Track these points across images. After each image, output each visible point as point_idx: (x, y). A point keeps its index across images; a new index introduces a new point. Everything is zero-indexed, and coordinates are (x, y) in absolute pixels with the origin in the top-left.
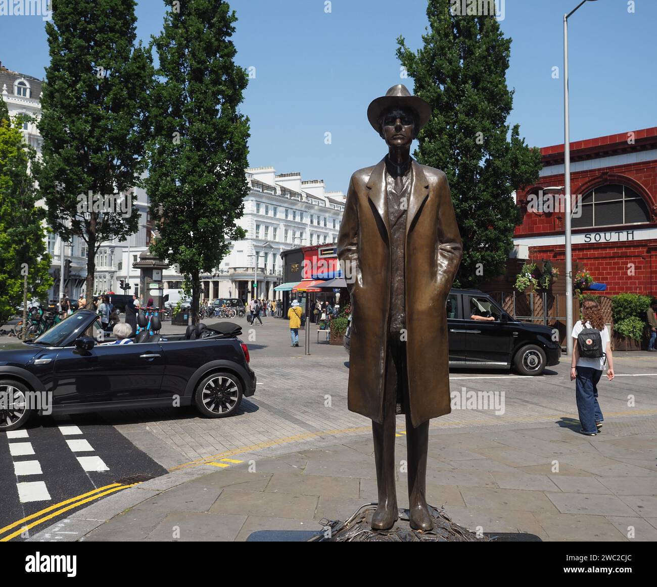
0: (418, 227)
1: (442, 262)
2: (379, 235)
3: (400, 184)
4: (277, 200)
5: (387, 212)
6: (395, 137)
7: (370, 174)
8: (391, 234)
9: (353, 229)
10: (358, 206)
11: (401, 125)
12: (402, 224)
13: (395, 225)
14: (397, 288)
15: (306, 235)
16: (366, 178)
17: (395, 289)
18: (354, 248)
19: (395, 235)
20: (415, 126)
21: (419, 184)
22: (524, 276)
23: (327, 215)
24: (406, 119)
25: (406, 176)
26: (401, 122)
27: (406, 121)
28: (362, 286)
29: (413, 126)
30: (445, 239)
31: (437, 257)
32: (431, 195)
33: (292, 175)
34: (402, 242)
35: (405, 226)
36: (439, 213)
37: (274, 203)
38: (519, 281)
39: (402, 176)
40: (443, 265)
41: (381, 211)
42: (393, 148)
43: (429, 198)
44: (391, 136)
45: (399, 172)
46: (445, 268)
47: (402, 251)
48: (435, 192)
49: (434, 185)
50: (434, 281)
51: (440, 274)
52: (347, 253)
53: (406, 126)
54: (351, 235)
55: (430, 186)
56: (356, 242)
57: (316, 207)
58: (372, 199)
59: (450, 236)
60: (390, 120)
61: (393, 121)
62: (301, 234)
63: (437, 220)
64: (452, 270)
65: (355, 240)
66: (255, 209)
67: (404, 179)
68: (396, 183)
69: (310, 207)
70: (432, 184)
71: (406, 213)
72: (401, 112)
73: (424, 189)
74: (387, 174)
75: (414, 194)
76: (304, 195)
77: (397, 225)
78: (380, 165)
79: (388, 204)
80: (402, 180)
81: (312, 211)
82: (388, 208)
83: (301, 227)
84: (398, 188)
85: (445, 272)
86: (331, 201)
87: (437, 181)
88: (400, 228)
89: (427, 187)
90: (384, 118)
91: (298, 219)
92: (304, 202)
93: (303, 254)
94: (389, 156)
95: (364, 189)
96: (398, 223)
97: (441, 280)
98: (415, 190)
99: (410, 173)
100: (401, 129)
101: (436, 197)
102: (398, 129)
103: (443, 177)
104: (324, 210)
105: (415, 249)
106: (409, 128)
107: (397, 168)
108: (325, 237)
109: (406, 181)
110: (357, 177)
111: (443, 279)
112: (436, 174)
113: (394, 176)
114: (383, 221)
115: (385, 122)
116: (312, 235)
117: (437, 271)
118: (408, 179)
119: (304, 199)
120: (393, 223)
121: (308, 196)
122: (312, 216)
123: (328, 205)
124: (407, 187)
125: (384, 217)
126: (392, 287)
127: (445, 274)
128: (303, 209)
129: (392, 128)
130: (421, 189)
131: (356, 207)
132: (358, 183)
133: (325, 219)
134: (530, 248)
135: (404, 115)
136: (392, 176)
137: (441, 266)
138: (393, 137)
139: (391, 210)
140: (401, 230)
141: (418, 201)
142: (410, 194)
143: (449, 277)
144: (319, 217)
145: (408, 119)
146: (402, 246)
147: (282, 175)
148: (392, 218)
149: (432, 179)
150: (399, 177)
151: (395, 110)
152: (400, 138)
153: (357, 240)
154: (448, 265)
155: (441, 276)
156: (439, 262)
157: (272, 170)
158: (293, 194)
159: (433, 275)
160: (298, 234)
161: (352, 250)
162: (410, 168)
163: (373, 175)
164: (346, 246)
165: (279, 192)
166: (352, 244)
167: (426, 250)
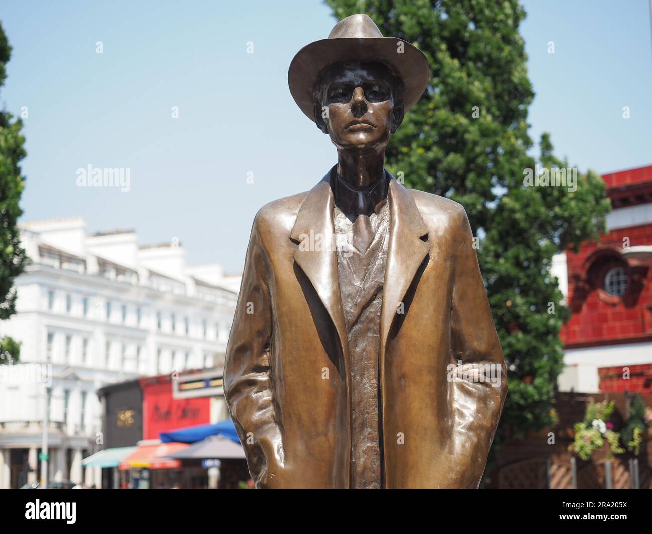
0: (407, 326)
1: (463, 406)
2: (320, 346)
3: (364, 232)
4: (87, 283)
5: (338, 295)
6: (351, 127)
7: (297, 211)
8: (347, 344)
9: (260, 333)
10: (271, 283)
11: (366, 102)
12: (371, 320)
13: (355, 323)
14: (365, 469)
15: (149, 351)
16: (287, 221)
17: (359, 469)
18: (263, 377)
19: (356, 346)
20: (396, 105)
21: (406, 231)
22: (590, 426)
23: (190, 311)
24: (376, 89)
25: (377, 213)
26: (364, 94)
27: (375, 93)
28: (282, 465)
29: (391, 105)
30: (468, 353)
31: (452, 395)
32: (434, 255)
33: (118, 232)
34: (372, 362)
35: (380, 325)
36: (454, 295)
37: (85, 288)
38: (582, 437)
39: (369, 211)
40: (465, 411)
41: (325, 292)
42: (348, 152)
43: (431, 263)
44: (343, 125)
45: (361, 203)
46: (472, 419)
47: (375, 382)
48: (444, 248)
49: (441, 233)
50: (447, 450)
51: (460, 433)
52: (247, 389)
53: (376, 104)
54: (256, 347)
55: (432, 236)
56: (267, 364)
57: (168, 297)
58: (303, 266)
59: (480, 345)
60: (341, 91)
61: (347, 93)
62: (139, 350)
63: (450, 310)
64: (486, 423)
65: (265, 360)
66: (45, 302)
67: (374, 218)
68: (356, 231)
69: (155, 295)
70: (436, 232)
71: (379, 296)
72: (364, 73)
73: (419, 242)
74: (336, 209)
75: (397, 252)
76: (144, 274)
77: (362, 323)
78: (318, 190)
79: (338, 276)
80: (368, 224)
81: (160, 304)
82: (339, 284)
83: (138, 337)
84: (359, 239)
85: (471, 428)
86: (198, 283)
87: (447, 225)
88: (368, 330)
89: (425, 238)
90: (326, 88)
91: (131, 320)
92: (144, 287)
93: (142, 392)
94: (339, 171)
95: (284, 244)
96: (362, 318)
97: (463, 446)
98: (400, 246)
99: (386, 208)
100: (364, 109)
101: (446, 260)
102: (359, 109)
103: (460, 214)
104: (182, 301)
105: (403, 376)
106: (383, 108)
107: (357, 195)
108: (187, 356)
109: (379, 226)
110: (267, 217)
111: (468, 445)
112: (444, 208)
113: (352, 212)
114: (330, 313)
115: (329, 93)
116: (159, 352)
117: (453, 426)
118: (382, 219)
119: (144, 281)
120: (350, 318)
121: (152, 274)
122: (159, 314)
123: (191, 290)
124: (381, 237)
125: (332, 307)
126: (352, 465)
127: (471, 434)
128: (142, 299)
129: (344, 108)
130: (412, 242)
131: (267, 284)
132: (270, 232)
133: (186, 321)
134: (601, 370)
135: (371, 78)
136: (347, 213)
137: (462, 415)
138: (346, 128)
139: (346, 290)
140: (370, 335)
141: (407, 268)
142: (387, 253)
143: (479, 439)
144: (173, 317)
145: (379, 87)
146: (373, 372)
147: (99, 234)
148: (349, 307)
149: (435, 220)
150: (362, 217)
151: (350, 70)
152: (365, 130)
153: (269, 359)
154: (478, 411)
155: (463, 438)
156: (456, 405)
157: (79, 223)
158: (120, 270)
159: (445, 435)
160: (131, 351)
161: (261, 381)
162: (385, 197)
163: (305, 212)
164: (245, 372)
165: (93, 267)
166: (259, 369)
167: (428, 378)
